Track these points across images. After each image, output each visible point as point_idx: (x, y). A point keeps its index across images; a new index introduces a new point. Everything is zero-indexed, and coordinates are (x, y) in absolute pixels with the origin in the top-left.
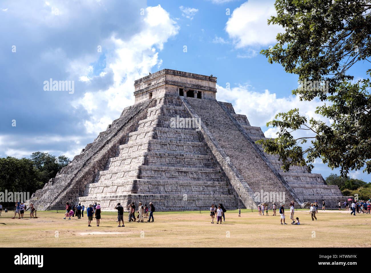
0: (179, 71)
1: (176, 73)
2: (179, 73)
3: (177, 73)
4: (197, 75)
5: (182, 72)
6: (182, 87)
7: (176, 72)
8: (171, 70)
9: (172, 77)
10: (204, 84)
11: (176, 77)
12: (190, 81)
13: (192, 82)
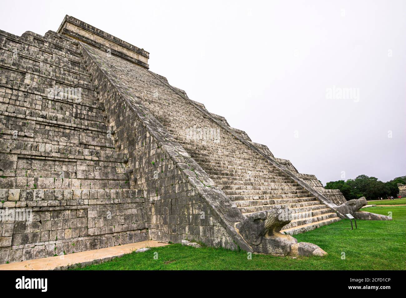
0: (92, 26)
3: (88, 27)
5: (96, 29)
7: (87, 25)
9: (78, 29)
10: (131, 54)
11: (85, 32)
12: (110, 45)
13: (112, 46)
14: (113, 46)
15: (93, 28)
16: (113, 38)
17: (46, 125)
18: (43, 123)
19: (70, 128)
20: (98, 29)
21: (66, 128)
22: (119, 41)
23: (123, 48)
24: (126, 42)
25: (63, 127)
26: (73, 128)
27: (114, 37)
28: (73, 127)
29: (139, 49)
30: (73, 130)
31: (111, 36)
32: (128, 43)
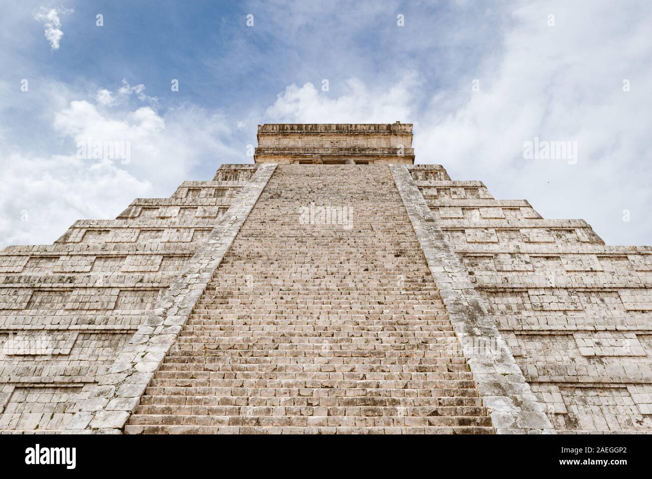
0: (297, 125)
1: (289, 129)
2: (296, 127)
3: (292, 129)
4: (351, 125)
5: (304, 126)
6: (305, 157)
7: (289, 127)
8: (273, 125)
9: (276, 139)
10: (374, 142)
11: (288, 139)
12: (332, 143)
13: (336, 144)
14: (337, 142)
15: (300, 126)
16: (335, 128)
17: (91, 334)
18: (87, 332)
19: (122, 332)
20: (307, 125)
21: (117, 334)
22: (348, 127)
23: (356, 138)
24: (361, 125)
25: (112, 332)
26: (125, 332)
27: (337, 126)
28: (125, 330)
29: (389, 126)
30: (125, 334)
31: (330, 127)
32: (365, 125)
